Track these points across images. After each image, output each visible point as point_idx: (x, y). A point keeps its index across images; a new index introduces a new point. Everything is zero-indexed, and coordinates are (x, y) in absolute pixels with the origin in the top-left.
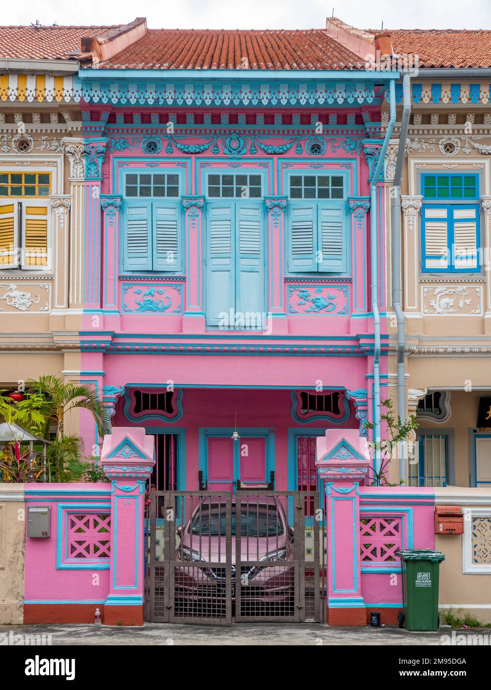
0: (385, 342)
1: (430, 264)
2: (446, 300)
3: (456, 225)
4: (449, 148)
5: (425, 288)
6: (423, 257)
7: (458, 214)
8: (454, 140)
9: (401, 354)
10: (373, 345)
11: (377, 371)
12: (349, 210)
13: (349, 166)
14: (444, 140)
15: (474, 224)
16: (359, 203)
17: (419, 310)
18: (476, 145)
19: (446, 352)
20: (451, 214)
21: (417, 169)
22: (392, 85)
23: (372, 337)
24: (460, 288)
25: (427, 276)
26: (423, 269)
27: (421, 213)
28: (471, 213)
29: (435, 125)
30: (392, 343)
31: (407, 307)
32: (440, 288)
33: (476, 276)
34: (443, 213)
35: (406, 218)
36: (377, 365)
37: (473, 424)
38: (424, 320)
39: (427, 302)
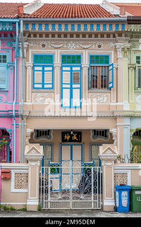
0: (17, 113)
1: (36, 86)
2: (41, 98)
3: (45, 72)
4: (44, 46)
5: (34, 94)
6: (33, 83)
7: (46, 69)
8: (45, 43)
9: (22, 117)
10: (12, 114)
11: (15, 122)
12: (8, 67)
13: (8, 52)
14: (42, 43)
15: (51, 72)
16: (11, 65)
17: (31, 102)
18: (52, 45)
19: (40, 116)
20: (43, 69)
21: (32, 53)
22: (17, 24)
23: (12, 111)
24: (46, 94)
25: (35, 90)
26: (33, 87)
27: (33, 68)
28: (51, 69)
29: (38, 38)
30: (19, 113)
31: (27, 100)
32: (39, 94)
33: (51, 90)
34: (41, 68)
35: (27, 70)
36: (14, 121)
37: (61, 141)
38: (33, 105)
39: (34, 99)
